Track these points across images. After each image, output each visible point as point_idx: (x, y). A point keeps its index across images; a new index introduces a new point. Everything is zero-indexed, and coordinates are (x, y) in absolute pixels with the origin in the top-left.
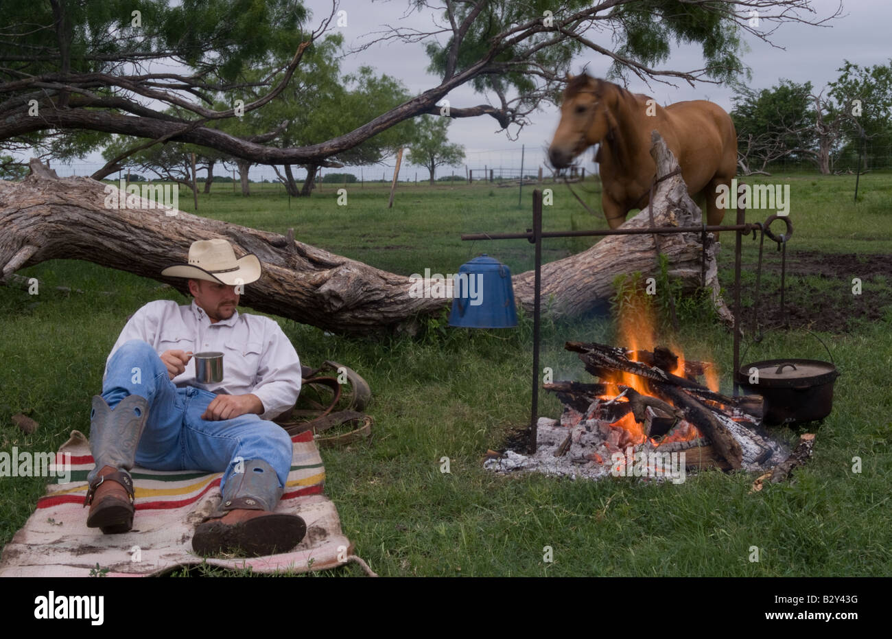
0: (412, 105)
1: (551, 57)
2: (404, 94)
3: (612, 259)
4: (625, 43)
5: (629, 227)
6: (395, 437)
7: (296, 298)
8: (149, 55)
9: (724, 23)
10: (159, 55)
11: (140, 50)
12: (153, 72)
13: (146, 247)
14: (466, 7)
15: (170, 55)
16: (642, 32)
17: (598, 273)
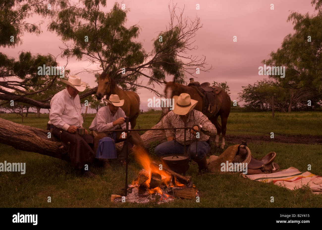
0: (90, 92)
1: (131, 78)
2: (89, 88)
3: (150, 137)
4: (153, 75)
5: (154, 128)
6: (83, 192)
7: (53, 150)
8: (8, 75)
9: (180, 70)
10: (11, 75)
11: (5, 74)
12: (9, 80)
13: (5, 135)
14: (107, 64)
15: (15, 75)
16: (157, 72)
17: (146, 141)
